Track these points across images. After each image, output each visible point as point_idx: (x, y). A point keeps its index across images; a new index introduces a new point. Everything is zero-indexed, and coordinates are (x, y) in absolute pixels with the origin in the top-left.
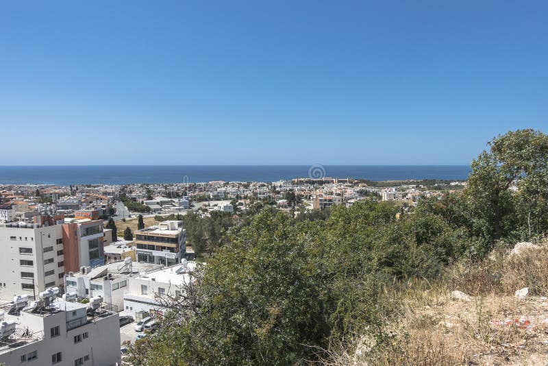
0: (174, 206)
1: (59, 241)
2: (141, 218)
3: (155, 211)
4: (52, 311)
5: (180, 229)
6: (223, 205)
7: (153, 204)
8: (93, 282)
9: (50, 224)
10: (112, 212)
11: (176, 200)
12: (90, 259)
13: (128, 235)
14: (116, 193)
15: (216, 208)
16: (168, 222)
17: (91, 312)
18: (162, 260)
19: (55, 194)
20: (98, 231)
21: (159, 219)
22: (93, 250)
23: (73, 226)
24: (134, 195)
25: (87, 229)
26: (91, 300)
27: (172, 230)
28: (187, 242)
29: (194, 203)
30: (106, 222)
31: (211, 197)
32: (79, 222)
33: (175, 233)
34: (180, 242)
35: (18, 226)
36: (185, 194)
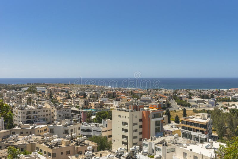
0: (205, 104)
1: (141, 120)
2: (185, 110)
3: (193, 106)
5: (209, 119)
7: (192, 102)
8: (157, 146)
9: (137, 110)
10: (169, 105)
11: (207, 100)
12: (156, 132)
13: (177, 121)
14: (172, 94)
15: (234, 107)
16: (201, 114)
18: (196, 138)
19: (140, 93)
20: (161, 117)
21: (196, 112)
22: (157, 127)
23: (148, 112)
24: (181, 95)
25: (155, 115)
26: (155, 157)
27: (203, 119)
28: (213, 128)
29: (218, 103)
30: (165, 111)
31: (231, 99)
32: (151, 110)
33: (205, 121)
34: (209, 128)
35: (122, 110)
36: (212, 96)
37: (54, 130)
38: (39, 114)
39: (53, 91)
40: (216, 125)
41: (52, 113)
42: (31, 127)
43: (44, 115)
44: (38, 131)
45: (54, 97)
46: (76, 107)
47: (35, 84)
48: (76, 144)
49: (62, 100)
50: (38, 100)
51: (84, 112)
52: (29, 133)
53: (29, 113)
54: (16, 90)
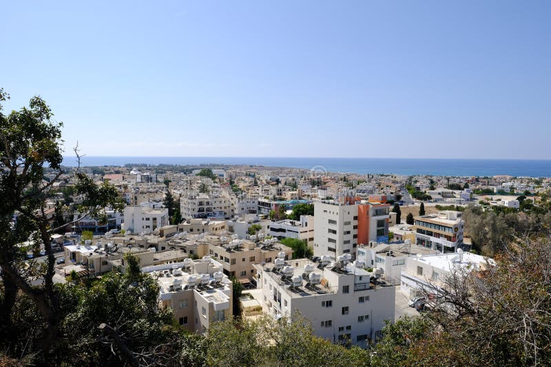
0: (455, 197)
1: (356, 218)
2: (422, 206)
3: (436, 200)
4: (346, 272)
5: (459, 220)
6: (507, 201)
7: (433, 194)
8: (378, 256)
9: (351, 204)
10: (399, 197)
11: (457, 192)
12: (378, 235)
13: (410, 220)
14: (403, 182)
15: (499, 203)
16: (447, 212)
17: (374, 281)
18: (439, 247)
20: (385, 214)
21: (439, 208)
22: (380, 228)
23: (367, 206)
24: (418, 185)
25: (377, 211)
26: (374, 270)
27: (450, 219)
28: (465, 234)
29: (476, 196)
30: (392, 207)
31: (495, 191)
33: (453, 223)
35: (329, 203)
36: (466, 186)
37: (234, 228)
38: (214, 205)
39: (234, 175)
40: (471, 229)
41: (232, 205)
42: (204, 222)
43: (221, 208)
44: (213, 229)
45: (236, 183)
46: (265, 198)
47: (211, 165)
48: (264, 248)
49: (246, 187)
50: (214, 187)
51: (276, 205)
52: (201, 230)
53: (201, 204)
54: (185, 173)
